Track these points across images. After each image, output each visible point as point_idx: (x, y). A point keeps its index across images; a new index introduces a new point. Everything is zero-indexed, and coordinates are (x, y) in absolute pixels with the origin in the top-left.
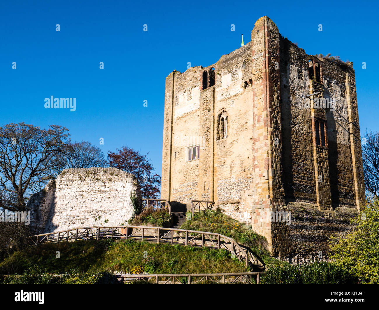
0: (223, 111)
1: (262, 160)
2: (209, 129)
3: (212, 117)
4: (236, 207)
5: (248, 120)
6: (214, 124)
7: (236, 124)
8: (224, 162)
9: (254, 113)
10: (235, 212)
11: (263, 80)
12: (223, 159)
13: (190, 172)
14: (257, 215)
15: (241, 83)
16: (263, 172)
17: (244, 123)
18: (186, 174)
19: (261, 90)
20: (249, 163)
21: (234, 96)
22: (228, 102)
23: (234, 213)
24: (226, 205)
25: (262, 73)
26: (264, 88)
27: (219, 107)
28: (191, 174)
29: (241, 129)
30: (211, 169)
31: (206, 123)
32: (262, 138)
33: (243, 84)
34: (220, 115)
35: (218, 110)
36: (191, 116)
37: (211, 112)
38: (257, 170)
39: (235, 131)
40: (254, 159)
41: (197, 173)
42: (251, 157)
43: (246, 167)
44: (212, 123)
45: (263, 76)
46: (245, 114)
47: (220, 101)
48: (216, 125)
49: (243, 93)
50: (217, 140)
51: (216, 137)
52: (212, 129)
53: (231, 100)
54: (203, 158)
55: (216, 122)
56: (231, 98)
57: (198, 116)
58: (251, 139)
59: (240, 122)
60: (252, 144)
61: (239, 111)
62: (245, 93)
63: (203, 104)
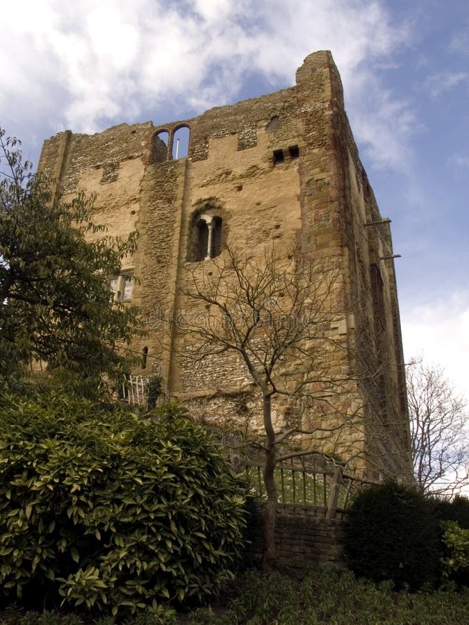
0: (207, 205)
2: (168, 236)
3: (178, 214)
4: (237, 406)
5: (282, 221)
6: (182, 227)
7: (248, 228)
9: (302, 205)
10: (234, 415)
11: (328, 147)
15: (264, 153)
17: (269, 227)
20: (284, 306)
21: (242, 176)
22: (226, 187)
23: (234, 418)
24: (209, 399)
25: (325, 135)
26: (331, 160)
27: (199, 194)
29: (263, 238)
31: (159, 224)
33: (271, 155)
34: (197, 214)
35: (194, 202)
37: (178, 203)
42: (289, 294)
44: (177, 224)
45: (329, 142)
46: (273, 210)
47: (202, 186)
48: (187, 231)
49: (268, 172)
50: (188, 261)
51: (185, 255)
52: (176, 236)
53: (234, 184)
54: (144, 298)
55: (187, 225)
56: (233, 179)
57: (133, 213)
58: (290, 257)
59: (258, 224)
60: (294, 268)
61: (258, 204)
62: (275, 171)
63: (153, 189)
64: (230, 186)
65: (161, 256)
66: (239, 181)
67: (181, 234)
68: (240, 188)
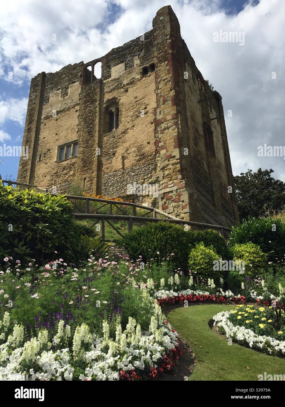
0: (112, 102)
1: (170, 139)
2: (93, 121)
3: (97, 109)
5: (148, 105)
6: (100, 115)
7: (131, 111)
8: (114, 154)
9: (157, 95)
11: (169, 60)
12: (112, 150)
13: (61, 173)
14: (166, 200)
15: (138, 69)
16: (173, 152)
18: (54, 176)
19: (166, 70)
20: (150, 149)
21: (128, 84)
22: (120, 91)
25: (168, 54)
26: (170, 67)
27: (108, 97)
28: (62, 175)
29: (139, 115)
30: (96, 163)
31: (89, 115)
32: (169, 117)
33: (141, 71)
34: (107, 108)
35: (105, 101)
36: (67, 113)
37: (97, 103)
38: (163, 152)
39: (129, 119)
40: (156, 143)
41: (71, 173)
42: (152, 142)
43: (146, 154)
44: (98, 114)
45: (169, 57)
46: (143, 100)
47: (109, 93)
48: (102, 117)
49: (140, 80)
50: (104, 132)
51: (102, 129)
52: (97, 120)
53: (124, 89)
54: (83, 153)
55: (102, 114)
56: (123, 86)
57: (77, 111)
58: (152, 123)
59: (136, 108)
60: (154, 128)
61: (136, 98)
62: (144, 79)
63: (85, 97)
64: (122, 90)
65: (90, 131)
66: (126, 87)
67: (100, 119)
68: (127, 91)
